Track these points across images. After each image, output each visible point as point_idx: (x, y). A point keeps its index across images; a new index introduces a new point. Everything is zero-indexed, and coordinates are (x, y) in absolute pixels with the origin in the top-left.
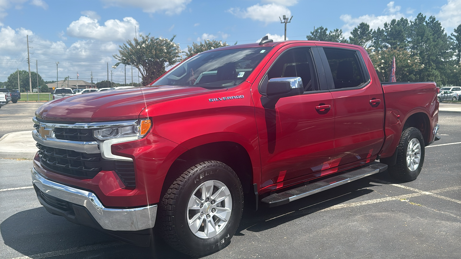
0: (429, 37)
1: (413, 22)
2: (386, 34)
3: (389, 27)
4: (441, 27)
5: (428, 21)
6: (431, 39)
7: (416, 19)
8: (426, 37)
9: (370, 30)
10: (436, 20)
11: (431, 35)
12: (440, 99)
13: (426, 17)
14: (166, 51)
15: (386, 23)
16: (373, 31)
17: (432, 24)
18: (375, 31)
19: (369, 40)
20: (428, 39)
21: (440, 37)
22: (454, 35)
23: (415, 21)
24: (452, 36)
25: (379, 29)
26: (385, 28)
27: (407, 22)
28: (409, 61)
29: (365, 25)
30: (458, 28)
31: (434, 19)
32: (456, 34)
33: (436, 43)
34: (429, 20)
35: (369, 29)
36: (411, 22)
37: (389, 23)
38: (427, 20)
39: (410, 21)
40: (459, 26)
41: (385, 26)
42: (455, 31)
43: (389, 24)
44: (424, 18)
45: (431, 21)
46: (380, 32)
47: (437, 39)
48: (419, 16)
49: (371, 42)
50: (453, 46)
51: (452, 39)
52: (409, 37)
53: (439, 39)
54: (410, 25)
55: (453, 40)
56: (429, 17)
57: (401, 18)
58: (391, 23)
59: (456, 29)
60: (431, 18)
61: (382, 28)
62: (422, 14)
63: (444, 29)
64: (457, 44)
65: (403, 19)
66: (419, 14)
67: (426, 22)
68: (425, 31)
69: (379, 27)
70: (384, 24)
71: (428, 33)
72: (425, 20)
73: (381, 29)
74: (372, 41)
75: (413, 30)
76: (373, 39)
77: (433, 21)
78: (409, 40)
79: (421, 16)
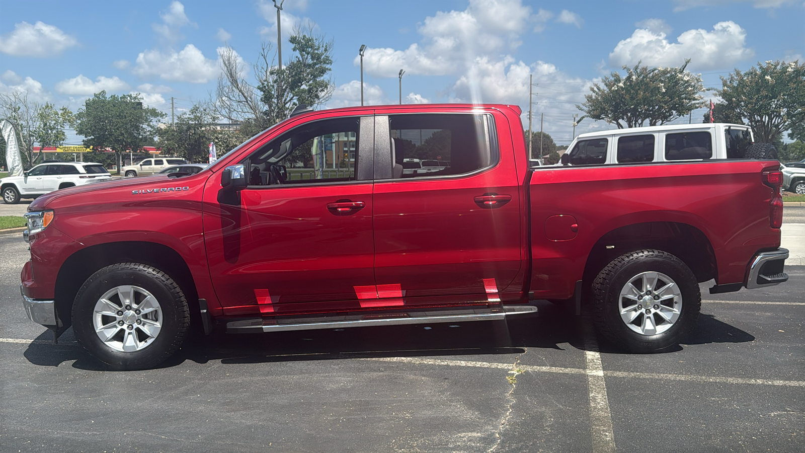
14: (664, 90)
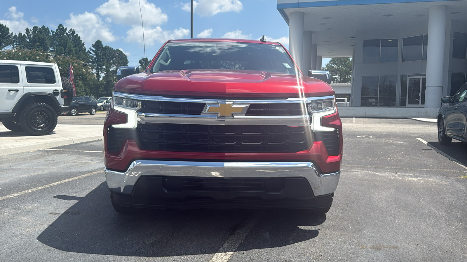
0: (71, 49)
1: (55, 32)
2: (28, 40)
3: (31, 33)
4: (81, 41)
5: (68, 34)
6: (74, 51)
7: (57, 29)
8: (68, 48)
9: (10, 34)
10: (76, 34)
11: (73, 47)
12: (103, 108)
13: (67, 29)
15: (28, 28)
16: (14, 35)
17: (73, 37)
18: (16, 36)
19: (11, 44)
20: (71, 51)
21: (81, 50)
22: (92, 50)
23: (57, 32)
24: (91, 50)
25: (20, 34)
26: (27, 34)
27: (49, 31)
28: (84, 70)
29: (5, 28)
30: (95, 44)
31: (74, 32)
32: (94, 49)
33: (78, 55)
34: (69, 32)
35: (9, 32)
36: (53, 32)
37: (31, 29)
38: (68, 32)
39: (52, 30)
40: (96, 42)
41: (26, 32)
42: (93, 46)
43: (31, 31)
44: (65, 30)
45: (71, 34)
46: (21, 38)
47: (79, 51)
48: (60, 27)
49: (12, 46)
50: (92, 60)
51: (91, 53)
52: (51, 46)
53: (81, 51)
54: (51, 34)
55: (91, 55)
56: (70, 29)
57: (42, 26)
58: (33, 30)
59: (94, 44)
60: (71, 30)
61: (24, 33)
62: (63, 26)
63: (84, 43)
64: (95, 59)
65: (44, 27)
66: (59, 25)
67: (67, 33)
68: (67, 42)
69: (20, 32)
70: (26, 29)
71: (71, 44)
72: (66, 32)
73: (23, 35)
74: (14, 46)
75: (55, 40)
76: (15, 44)
77: (74, 34)
78: (51, 49)
79: (62, 27)
